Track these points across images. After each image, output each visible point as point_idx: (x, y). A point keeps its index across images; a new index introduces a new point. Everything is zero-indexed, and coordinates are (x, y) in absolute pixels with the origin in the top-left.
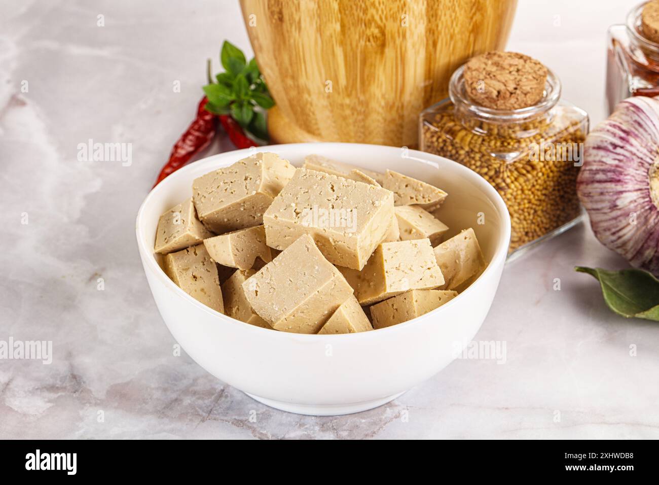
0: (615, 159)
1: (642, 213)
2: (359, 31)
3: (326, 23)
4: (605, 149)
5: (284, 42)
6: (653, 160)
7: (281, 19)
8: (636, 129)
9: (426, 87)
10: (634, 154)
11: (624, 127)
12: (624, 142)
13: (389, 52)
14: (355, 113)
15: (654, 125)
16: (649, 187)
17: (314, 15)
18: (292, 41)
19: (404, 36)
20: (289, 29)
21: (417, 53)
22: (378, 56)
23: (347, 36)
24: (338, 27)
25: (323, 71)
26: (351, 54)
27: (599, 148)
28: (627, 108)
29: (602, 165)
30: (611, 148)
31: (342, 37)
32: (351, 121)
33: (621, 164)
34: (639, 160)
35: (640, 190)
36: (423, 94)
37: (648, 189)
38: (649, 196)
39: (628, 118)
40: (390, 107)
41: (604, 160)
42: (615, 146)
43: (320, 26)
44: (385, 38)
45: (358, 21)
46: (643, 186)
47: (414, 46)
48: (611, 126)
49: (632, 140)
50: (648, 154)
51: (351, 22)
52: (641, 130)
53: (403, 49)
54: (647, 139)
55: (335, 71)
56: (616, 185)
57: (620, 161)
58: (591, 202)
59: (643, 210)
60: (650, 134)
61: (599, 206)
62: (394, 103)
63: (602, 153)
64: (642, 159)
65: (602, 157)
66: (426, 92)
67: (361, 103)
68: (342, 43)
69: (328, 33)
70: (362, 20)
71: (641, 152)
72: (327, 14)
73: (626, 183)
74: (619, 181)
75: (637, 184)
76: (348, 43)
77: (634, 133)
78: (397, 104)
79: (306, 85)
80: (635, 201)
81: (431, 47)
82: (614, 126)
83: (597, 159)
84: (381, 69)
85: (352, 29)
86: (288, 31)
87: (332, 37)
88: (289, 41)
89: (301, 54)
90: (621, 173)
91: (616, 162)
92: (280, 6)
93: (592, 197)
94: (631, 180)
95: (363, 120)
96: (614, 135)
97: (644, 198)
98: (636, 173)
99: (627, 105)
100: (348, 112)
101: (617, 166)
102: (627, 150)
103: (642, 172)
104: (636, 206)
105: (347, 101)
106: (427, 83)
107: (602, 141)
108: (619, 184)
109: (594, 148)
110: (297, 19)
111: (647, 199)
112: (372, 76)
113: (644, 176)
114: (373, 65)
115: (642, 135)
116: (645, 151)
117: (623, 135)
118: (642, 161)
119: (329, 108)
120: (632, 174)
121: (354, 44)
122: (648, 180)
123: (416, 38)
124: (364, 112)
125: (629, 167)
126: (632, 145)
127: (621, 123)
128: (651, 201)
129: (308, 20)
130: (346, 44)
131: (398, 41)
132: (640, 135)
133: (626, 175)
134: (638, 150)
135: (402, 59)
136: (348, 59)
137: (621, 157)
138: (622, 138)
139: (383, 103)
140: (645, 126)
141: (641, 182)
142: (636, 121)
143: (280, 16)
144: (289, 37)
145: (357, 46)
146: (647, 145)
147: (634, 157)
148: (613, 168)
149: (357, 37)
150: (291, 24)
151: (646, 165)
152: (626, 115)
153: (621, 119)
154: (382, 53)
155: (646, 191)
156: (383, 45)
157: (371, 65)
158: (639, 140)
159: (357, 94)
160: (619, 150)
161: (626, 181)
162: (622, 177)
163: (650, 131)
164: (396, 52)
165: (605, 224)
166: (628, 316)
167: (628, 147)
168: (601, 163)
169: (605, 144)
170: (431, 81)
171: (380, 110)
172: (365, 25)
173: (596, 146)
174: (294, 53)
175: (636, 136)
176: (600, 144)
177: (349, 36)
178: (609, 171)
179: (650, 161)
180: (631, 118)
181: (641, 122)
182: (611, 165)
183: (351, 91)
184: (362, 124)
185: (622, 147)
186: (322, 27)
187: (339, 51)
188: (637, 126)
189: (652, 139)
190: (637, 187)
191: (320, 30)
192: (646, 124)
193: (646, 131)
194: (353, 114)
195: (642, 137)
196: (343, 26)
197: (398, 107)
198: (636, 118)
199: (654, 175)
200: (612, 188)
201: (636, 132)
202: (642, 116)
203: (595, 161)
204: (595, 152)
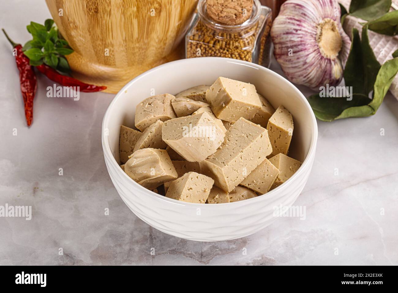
0: (298, 37)
1: (318, 62)
2: (148, 7)
3: (128, 9)
4: (291, 33)
5: (98, 23)
6: (316, 32)
7: (97, 11)
8: (304, 18)
9: (178, 25)
10: (307, 32)
11: (296, 18)
12: (300, 27)
13: (163, 14)
14: (141, 50)
15: (312, 13)
16: (318, 47)
17: (120, 6)
18: (104, 22)
19: (171, 3)
20: (102, 16)
21: (176, 9)
22: (157, 18)
23: (140, 12)
24: (135, 9)
25: (124, 33)
26: (142, 21)
27: (287, 33)
28: (294, 7)
29: (293, 43)
30: (294, 32)
31: (137, 14)
32: (137, 54)
33: (302, 39)
34: (310, 34)
35: (315, 50)
36: (176, 29)
37: (318, 49)
38: (319, 52)
39: (297, 13)
40: (160, 41)
41: (293, 39)
42: (297, 30)
43: (124, 11)
44: (161, 8)
45: (147, 3)
46: (316, 48)
47: (175, 7)
48: (289, 19)
49: (304, 24)
50: (313, 29)
51: (143, 5)
52: (306, 17)
53: (170, 10)
54: (310, 21)
55: (132, 31)
56: (305, 52)
57: (301, 37)
58: (292, 64)
59: (318, 60)
60: (311, 19)
61: (297, 65)
62: (162, 39)
63: (290, 36)
64: (311, 33)
65: (291, 38)
66: (178, 27)
67: (145, 44)
68: (137, 17)
69: (129, 14)
70: (149, 2)
71: (309, 30)
72: (129, 4)
73: (309, 49)
74: (305, 49)
75: (313, 48)
76: (141, 16)
77: (303, 20)
78: (164, 39)
79: (111, 43)
80: (314, 57)
81: (183, 4)
82: (291, 19)
83: (288, 39)
84: (158, 24)
85: (144, 8)
86: (101, 17)
87: (131, 15)
88: (102, 22)
89: (110, 27)
90: (305, 44)
91: (299, 39)
92: (97, 5)
93: (292, 61)
94: (310, 46)
95: (145, 52)
96: (294, 24)
97: (317, 54)
98: (311, 42)
99: (293, 5)
100: (136, 50)
101: (301, 41)
102: (303, 31)
103: (313, 41)
104: (315, 60)
105: (137, 45)
106: (179, 23)
107: (288, 29)
108: (306, 51)
109: (284, 34)
110: (108, 10)
111: (319, 54)
112: (153, 29)
113: (314, 42)
114: (154, 23)
115: (307, 20)
116: (311, 28)
117: (298, 23)
118: (311, 34)
119: (125, 51)
120: (310, 43)
121: (144, 16)
122: (317, 44)
123: (176, 2)
124: (146, 48)
125: (307, 39)
126: (304, 27)
127: (294, 16)
128: (320, 54)
129: (116, 9)
130: (139, 17)
131: (168, 7)
132: (306, 20)
133: (307, 45)
134: (308, 29)
135: (169, 15)
136: (140, 24)
137: (301, 36)
138: (298, 25)
139: (157, 41)
140: (308, 15)
141: (315, 46)
142: (302, 13)
143: (96, 10)
144: (102, 20)
145: (146, 16)
146: (311, 25)
147: (307, 33)
148: (300, 43)
149: (146, 11)
150: (104, 14)
151: (314, 36)
152: (295, 11)
153: (292, 13)
154: (160, 15)
155: (318, 50)
156: (160, 11)
157: (153, 23)
158: (306, 23)
159: (143, 40)
160: (299, 32)
161: (309, 48)
162: (307, 47)
163: (311, 17)
164: (167, 12)
165: (299, 73)
166: (330, 121)
167: (303, 29)
168: (292, 42)
169: (291, 31)
170: (181, 21)
171: (155, 44)
172: (151, 4)
173: (285, 33)
174: (105, 28)
175: (304, 21)
176: (287, 31)
177: (141, 12)
178: (299, 45)
179: (315, 33)
180: (299, 12)
181: (306, 13)
182: (298, 41)
183: (140, 40)
184: (144, 54)
185: (300, 30)
186: (125, 11)
187: (135, 22)
188: (303, 16)
189: (312, 21)
190: (314, 49)
191: (123, 13)
192: (308, 13)
193: (308, 17)
194: (139, 51)
195: (307, 21)
196: (138, 8)
197: (164, 40)
198: (301, 11)
199: (319, 40)
200: (303, 54)
201: (304, 19)
202: (305, 10)
203: (287, 41)
204: (285, 36)
